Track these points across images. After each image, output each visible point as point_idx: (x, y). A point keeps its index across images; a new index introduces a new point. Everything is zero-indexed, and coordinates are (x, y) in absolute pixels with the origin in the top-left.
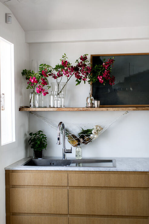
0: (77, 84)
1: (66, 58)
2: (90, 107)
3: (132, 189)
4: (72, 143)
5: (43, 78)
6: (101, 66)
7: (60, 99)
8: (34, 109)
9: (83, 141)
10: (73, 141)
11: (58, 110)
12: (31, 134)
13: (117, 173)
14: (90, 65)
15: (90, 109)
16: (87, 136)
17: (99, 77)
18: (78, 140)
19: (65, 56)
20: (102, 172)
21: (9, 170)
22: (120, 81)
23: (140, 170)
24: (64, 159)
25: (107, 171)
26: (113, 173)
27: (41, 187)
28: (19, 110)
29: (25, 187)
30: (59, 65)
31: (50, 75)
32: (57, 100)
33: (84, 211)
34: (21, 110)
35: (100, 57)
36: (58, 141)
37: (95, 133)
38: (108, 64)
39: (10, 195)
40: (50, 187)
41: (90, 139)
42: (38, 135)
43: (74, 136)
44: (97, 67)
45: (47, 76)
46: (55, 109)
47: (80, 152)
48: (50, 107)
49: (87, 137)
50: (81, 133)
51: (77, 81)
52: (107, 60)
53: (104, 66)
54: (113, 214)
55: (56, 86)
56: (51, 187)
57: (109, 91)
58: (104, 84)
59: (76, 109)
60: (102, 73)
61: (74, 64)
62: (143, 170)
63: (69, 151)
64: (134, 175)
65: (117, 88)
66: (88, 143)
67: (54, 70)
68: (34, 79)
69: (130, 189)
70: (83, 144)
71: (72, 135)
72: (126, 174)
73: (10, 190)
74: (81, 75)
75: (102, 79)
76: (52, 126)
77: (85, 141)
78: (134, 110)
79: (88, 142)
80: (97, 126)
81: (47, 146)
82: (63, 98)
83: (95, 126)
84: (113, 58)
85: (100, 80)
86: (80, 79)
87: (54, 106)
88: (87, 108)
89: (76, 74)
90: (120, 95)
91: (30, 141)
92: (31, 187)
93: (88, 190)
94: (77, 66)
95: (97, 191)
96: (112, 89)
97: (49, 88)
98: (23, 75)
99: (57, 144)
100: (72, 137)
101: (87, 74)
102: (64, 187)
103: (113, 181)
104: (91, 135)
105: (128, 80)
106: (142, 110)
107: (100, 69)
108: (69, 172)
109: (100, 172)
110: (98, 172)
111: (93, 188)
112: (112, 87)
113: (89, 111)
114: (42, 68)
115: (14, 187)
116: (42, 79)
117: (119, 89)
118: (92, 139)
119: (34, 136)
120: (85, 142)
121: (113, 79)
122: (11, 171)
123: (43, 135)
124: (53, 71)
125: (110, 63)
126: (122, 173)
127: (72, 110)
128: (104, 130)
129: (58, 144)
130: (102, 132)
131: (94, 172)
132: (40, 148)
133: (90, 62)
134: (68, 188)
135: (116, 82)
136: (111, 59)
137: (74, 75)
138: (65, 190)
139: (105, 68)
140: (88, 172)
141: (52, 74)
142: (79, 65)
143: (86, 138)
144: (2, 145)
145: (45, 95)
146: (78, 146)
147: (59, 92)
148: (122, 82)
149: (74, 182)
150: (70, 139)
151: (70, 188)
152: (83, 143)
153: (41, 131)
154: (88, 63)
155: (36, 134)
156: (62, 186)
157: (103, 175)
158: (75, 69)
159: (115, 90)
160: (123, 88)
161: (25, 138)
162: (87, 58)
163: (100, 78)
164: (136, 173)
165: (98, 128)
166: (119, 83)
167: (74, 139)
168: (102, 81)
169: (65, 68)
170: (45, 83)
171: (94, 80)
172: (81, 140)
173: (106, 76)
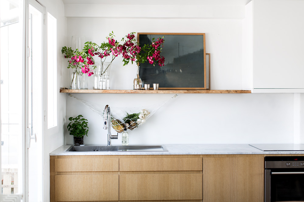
0: (124, 65)
1: (113, 36)
2: (139, 89)
3: (185, 172)
4: (117, 129)
5: (89, 57)
6: (151, 46)
7: (105, 80)
8: (77, 91)
9: (129, 126)
10: (118, 126)
11: (104, 92)
12: (71, 119)
13: (170, 156)
14: (137, 44)
15: (139, 92)
16: (133, 120)
17: (148, 58)
18: (124, 126)
19: (112, 34)
20: (155, 156)
21: (54, 156)
22: (169, 62)
23: (193, 154)
24: (109, 145)
25: (160, 154)
26: (166, 156)
27: (89, 173)
28: (60, 92)
29: (73, 173)
30: (105, 43)
31: (96, 54)
32: (102, 81)
33: (135, 197)
34: (62, 91)
35: (148, 36)
36: (105, 125)
37: (142, 117)
38: (158, 44)
39: (56, 182)
40: (99, 173)
41: (136, 124)
42: (78, 121)
43: (119, 121)
44: (146, 47)
45: (94, 55)
46: (100, 91)
47: (127, 138)
48: (94, 89)
49: (134, 122)
50: (126, 118)
51: (124, 60)
52: (157, 40)
53: (154, 46)
54: (165, 199)
55: (99, 66)
56: (101, 173)
57: (157, 72)
58: (154, 65)
59: (123, 92)
60: (151, 53)
61: (122, 43)
62: (196, 153)
63: (115, 137)
64: (187, 158)
65: (166, 69)
66: (135, 129)
67: (101, 49)
68: (81, 58)
69: (183, 172)
70: (129, 130)
71: (117, 120)
72: (180, 157)
73: (56, 176)
74: (129, 54)
75: (152, 60)
76: (94, 110)
77: (131, 126)
78: (185, 93)
79: (134, 127)
80: (144, 110)
81: (88, 132)
82: (108, 79)
83: (142, 110)
84: (163, 37)
85: (150, 60)
86: (128, 59)
87: (98, 88)
88: (136, 91)
89: (123, 54)
90: (170, 78)
91: (69, 127)
92: (78, 173)
93: (140, 175)
94: (124, 45)
95: (149, 175)
96: (160, 70)
97: (94, 68)
98: (62, 53)
99: (103, 128)
100: (117, 122)
101: (135, 53)
102: (114, 173)
103: (166, 165)
104: (138, 120)
105: (178, 61)
106: (193, 93)
107: (150, 49)
108: (120, 157)
109: (152, 156)
110: (150, 156)
111: (145, 173)
112: (160, 69)
113: (138, 93)
114: (87, 46)
115: (60, 173)
116: (87, 58)
117: (167, 70)
118: (138, 124)
119: (75, 120)
120: (131, 128)
121: (163, 60)
122: (57, 157)
123: (83, 119)
124: (99, 49)
125: (160, 43)
126: (174, 156)
127: (120, 92)
128: (151, 114)
129: (105, 128)
130: (149, 116)
131: (146, 157)
132: (81, 134)
133: (136, 41)
134: (119, 173)
135: (165, 63)
136: (160, 38)
137: (121, 55)
138: (116, 176)
139: (155, 48)
140: (140, 156)
141: (98, 53)
142: (126, 44)
143: (132, 123)
144: (48, 128)
145: (90, 75)
146: (125, 131)
147: (103, 72)
148: (171, 63)
149: (125, 167)
150: (114, 124)
151: (121, 173)
152: (129, 128)
153: (81, 116)
154: (135, 42)
155: (76, 119)
156: (113, 172)
157: (156, 159)
158: (123, 48)
159: (163, 71)
160: (172, 70)
161: (63, 124)
162: (134, 37)
163: (150, 58)
164: (189, 156)
165: (145, 112)
166: (168, 64)
167: (119, 124)
168: (152, 61)
169: (114, 47)
170: (91, 62)
171: (143, 60)
172: (127, 125)
173: (156, 57)
